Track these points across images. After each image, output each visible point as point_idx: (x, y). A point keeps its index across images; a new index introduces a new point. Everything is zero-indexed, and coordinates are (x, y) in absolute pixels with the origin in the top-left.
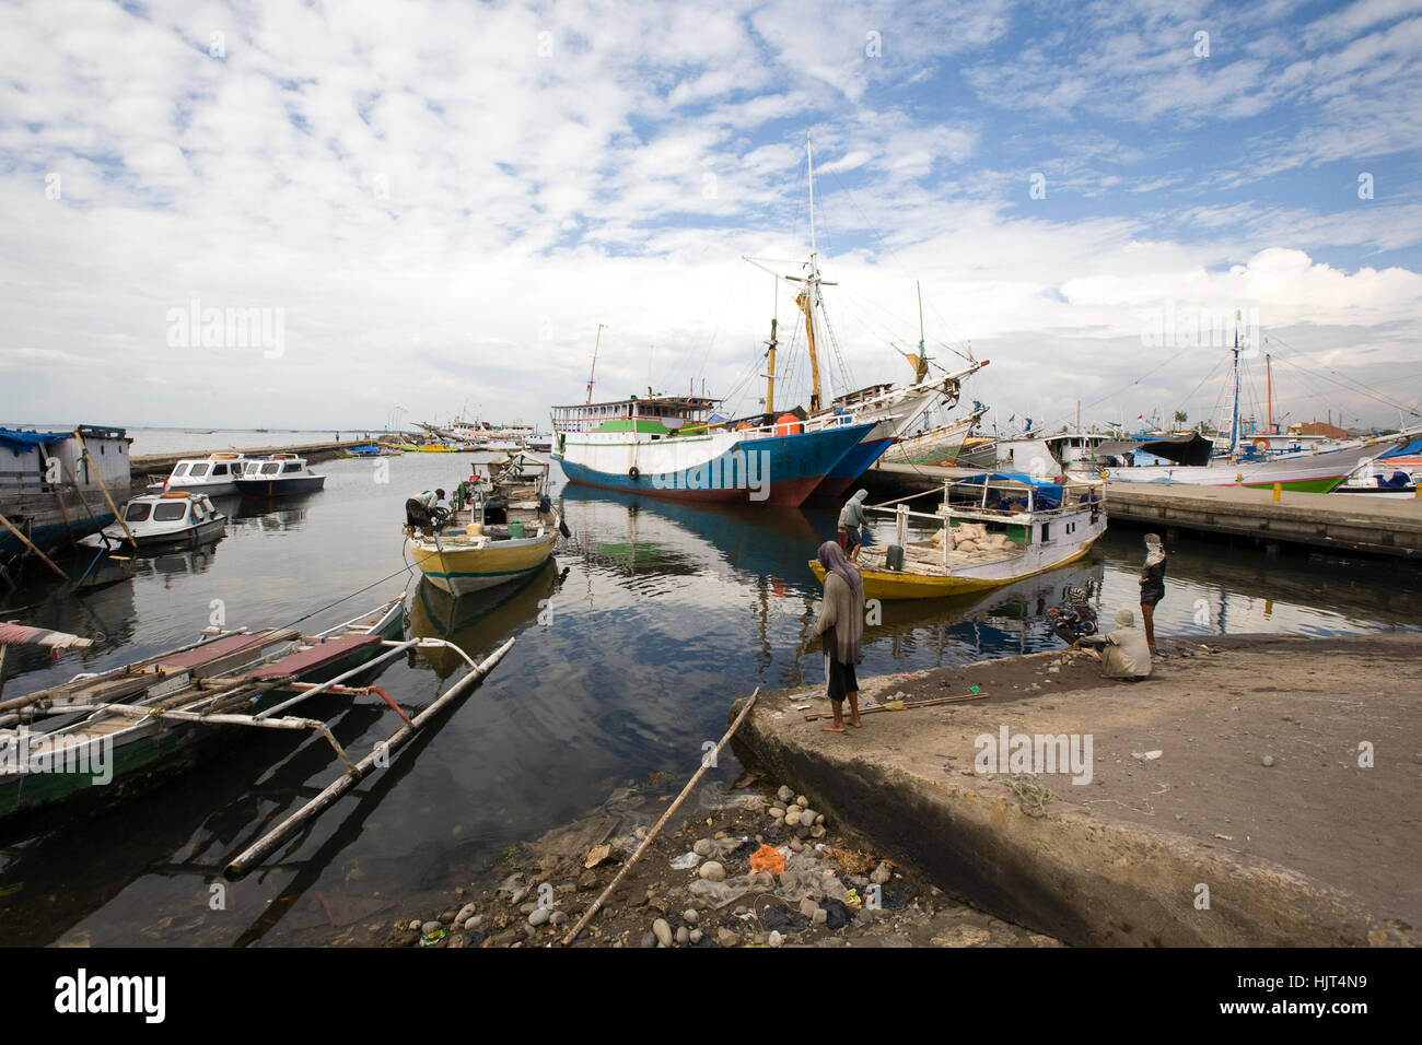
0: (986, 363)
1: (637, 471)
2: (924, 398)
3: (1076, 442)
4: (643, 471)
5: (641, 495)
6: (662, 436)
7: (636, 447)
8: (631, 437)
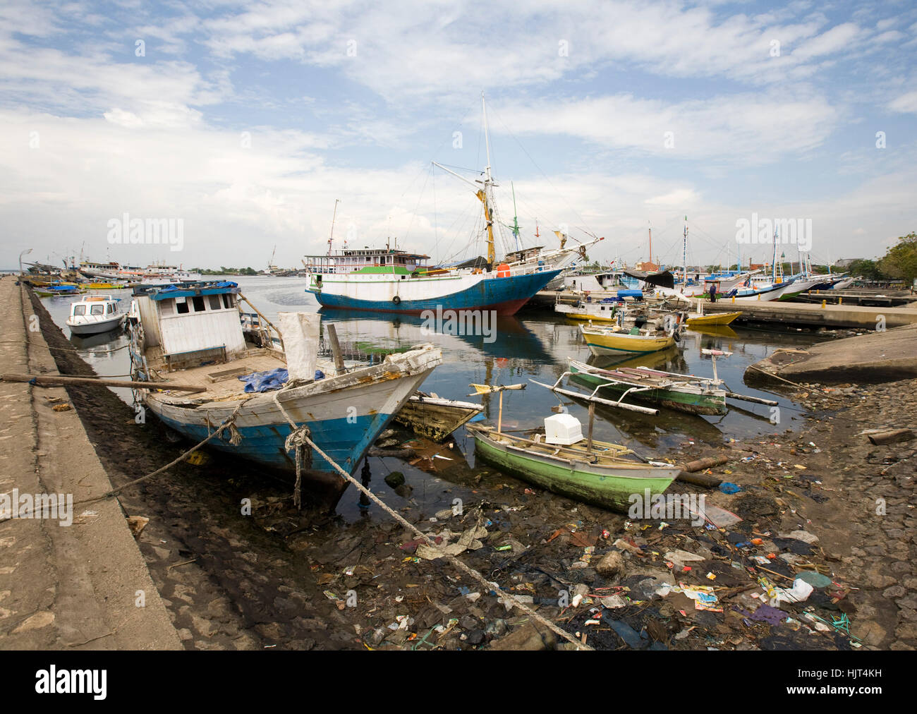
0: (602, 239)
1: (399, 298)
2: (566, 255)
3: (609, 277)
4: (403, 299)
5: (402, 313)
6: (407, 276)
7: (396, 284)
8: (391, 277)
